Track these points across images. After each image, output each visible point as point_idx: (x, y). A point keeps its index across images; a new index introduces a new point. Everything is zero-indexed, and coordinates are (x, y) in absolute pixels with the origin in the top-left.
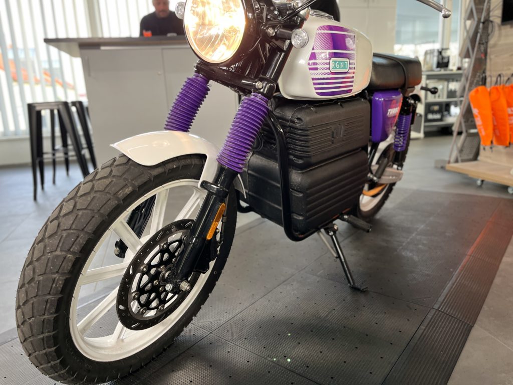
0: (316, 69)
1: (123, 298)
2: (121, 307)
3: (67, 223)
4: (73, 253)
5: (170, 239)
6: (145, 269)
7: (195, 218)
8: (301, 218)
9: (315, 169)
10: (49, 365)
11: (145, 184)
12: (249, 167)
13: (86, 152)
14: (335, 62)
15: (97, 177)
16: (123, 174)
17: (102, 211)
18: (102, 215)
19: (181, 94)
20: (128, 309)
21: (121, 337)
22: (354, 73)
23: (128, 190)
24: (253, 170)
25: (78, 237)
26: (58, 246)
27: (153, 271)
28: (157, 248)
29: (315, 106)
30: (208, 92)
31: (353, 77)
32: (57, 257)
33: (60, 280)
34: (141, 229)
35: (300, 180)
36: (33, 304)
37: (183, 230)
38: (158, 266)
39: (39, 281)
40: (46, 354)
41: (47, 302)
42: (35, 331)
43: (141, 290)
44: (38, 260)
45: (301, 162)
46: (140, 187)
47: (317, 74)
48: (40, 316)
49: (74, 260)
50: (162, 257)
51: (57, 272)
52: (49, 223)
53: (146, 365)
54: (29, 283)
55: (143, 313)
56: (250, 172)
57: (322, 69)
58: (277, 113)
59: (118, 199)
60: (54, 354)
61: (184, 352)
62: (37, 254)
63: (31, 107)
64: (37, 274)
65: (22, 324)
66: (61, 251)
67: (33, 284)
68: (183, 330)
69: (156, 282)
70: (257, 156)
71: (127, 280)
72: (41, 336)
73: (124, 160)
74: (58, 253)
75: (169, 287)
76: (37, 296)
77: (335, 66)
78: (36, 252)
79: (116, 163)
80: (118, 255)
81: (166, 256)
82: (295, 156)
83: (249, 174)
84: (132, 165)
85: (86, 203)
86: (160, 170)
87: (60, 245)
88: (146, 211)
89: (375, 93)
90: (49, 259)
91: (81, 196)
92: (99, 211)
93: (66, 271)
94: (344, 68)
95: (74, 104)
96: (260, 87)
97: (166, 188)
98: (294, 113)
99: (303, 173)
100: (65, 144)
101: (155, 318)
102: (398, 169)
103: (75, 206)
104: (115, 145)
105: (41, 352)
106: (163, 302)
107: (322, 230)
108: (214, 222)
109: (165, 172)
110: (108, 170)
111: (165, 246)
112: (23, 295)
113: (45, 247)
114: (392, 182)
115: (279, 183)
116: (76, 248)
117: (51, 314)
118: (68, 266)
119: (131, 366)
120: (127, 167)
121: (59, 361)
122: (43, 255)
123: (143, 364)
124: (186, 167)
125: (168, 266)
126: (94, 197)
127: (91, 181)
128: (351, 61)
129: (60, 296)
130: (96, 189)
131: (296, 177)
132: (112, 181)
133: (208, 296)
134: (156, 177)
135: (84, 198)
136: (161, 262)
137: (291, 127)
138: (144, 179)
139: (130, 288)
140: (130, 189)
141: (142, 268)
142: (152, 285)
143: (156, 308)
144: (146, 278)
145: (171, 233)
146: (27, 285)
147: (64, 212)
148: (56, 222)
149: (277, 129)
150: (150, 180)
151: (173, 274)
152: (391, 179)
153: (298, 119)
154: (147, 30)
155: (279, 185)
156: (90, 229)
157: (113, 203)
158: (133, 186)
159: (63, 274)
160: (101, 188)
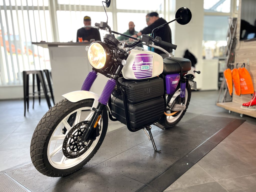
0: (135, 69)
1: (65, 146)
2: (64, 149)
3: (48, 119)
4: (50, 129)
5: (81, 127)
6: (72, 137)
7: (90, 121)
8: (133, 123)
9: (139, 104)
10: (40, 165)
11: (73, 108)
12: (115, 103)
13: (49, 94)
14: (143, 67)
15: (58, 106)
16: (66, 105)
17: (59, 116)
18: (59, 117)
19: (87, 77)
20: (66, 150)
21: (64, 162)
22: (152, 70)
23: (67, 110)
24: (116, 104)
25: (51, 124)
26: (45, 126)
27: (75, 138)
28: (77, 130)
29: (136, 82)
30: (97, 77)
31: (152, 71)
32: (45, 130)
33: (45, 137)
34: (72, 124)
35: (132, 108)
36: (37, 144)
37: (86, 124)
38: (77, 136)
39: (39, 137)
40: (39, 161)
41: (41, 143)
42: (37, 152)
43: (71, 144)
44: (39, 130)
45: (132, 102)
46: (71, 109)
47: (136, 71)
48: (39, 148)
49: (50, 131)
50: (78, 133)
51: (45, 134)
52: (42, 119)
53: (72, 173)
54: (36, 137)
55: (71, 153)
56: (115, 105)
57: (138, 69)
58: (123, 84)
59: (64, 113)
60: (42, 161)
61: (87, 170)
62: (39, 129)
63: (24, 73)
64: (39, 134)
65: (33, 151)
66: (46, 128)
67: (37, 138)
68: (87, 163)
69: (76, 142)
70: (118, 99)
71: (66, 139)
72: (38, 155)
73: (66, 100)
74: (45, 128)
75: (80, 144)
76: (38, 141)
77: (143, 68)
78: (38, 128)
79: (63, 101)
80: (63, 133)
81: (80, 133)
82: (130, 99)
83: (115, 106)
84: (69, 102)
85: (54, 113)
86: (78, 104)
87: (46, 126)
88: (74, 118)
89: (167, 75)
90: (42, 130)
91: (53, 111)
92: (58, 116)
93: (47, 134)
94: (147, 68)
95: (44, 71)
96: (113, 77)
97: (80, 110)
98: (128, 84)
99: (133, 106)
100: (39, 90)
101: (76, 155)
102: (183, 105)
103: (51, 114)
104: (63, 96)
105: (38, 160)
106: (79, 150)
107: (145, 128)
108: (96, 122)
109: (79, 104)
110: (61, 103)
111: (79, 129)
112: (34, 141)
113: (41, 126)
114: (180, 110)
115: (124, 109)
116: (51, 127)
117: (42, 147)
118: (48, 132)
119: (67, 173)
120: (67, 103)
121: (43, 164)
122: (41, 129)
123: (71, 173)
124: (86, 103)
125: (81, 137)
126: (56, 112)
127: (56, 107)
128: (150, 66)
129: (45, 142)
130: (57, 109)
131: (131, 107)
132: (62, 107)
133: (97, 151)
134: (76, 106)
135: (53, 112)
136: (78, 135)
137: (127, 89)
138: (73, 106)
139: (67, 143)
140: (68, 109)
141: (71, 136)
142: (75, 143)
143: (76, 151)
144: (72, 140)
145: (81, 125)
146: (35, 138)
147: (47, 116)
148: (45, 119)
149: (122, 90)
150: (74, 107)
151: (82, 139)
152: (179, 109)
153: (130, 86)
154: (80, 37)
155: (124, 110)
156: (55, 121)
157: (62, 114)
158: (69, 109)
159: (47, 135)
160: (59, 109)
